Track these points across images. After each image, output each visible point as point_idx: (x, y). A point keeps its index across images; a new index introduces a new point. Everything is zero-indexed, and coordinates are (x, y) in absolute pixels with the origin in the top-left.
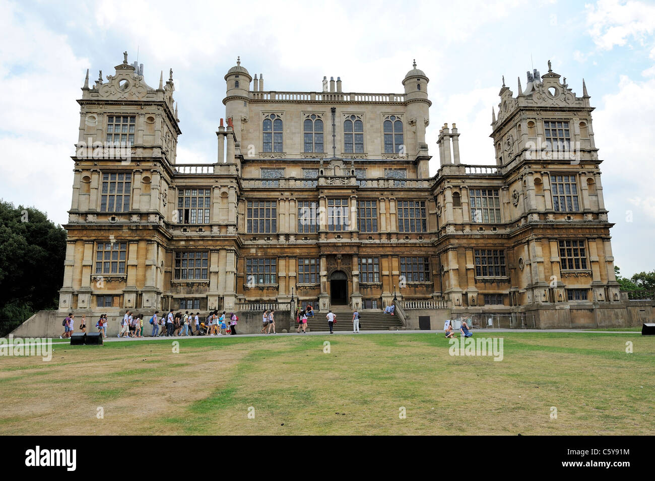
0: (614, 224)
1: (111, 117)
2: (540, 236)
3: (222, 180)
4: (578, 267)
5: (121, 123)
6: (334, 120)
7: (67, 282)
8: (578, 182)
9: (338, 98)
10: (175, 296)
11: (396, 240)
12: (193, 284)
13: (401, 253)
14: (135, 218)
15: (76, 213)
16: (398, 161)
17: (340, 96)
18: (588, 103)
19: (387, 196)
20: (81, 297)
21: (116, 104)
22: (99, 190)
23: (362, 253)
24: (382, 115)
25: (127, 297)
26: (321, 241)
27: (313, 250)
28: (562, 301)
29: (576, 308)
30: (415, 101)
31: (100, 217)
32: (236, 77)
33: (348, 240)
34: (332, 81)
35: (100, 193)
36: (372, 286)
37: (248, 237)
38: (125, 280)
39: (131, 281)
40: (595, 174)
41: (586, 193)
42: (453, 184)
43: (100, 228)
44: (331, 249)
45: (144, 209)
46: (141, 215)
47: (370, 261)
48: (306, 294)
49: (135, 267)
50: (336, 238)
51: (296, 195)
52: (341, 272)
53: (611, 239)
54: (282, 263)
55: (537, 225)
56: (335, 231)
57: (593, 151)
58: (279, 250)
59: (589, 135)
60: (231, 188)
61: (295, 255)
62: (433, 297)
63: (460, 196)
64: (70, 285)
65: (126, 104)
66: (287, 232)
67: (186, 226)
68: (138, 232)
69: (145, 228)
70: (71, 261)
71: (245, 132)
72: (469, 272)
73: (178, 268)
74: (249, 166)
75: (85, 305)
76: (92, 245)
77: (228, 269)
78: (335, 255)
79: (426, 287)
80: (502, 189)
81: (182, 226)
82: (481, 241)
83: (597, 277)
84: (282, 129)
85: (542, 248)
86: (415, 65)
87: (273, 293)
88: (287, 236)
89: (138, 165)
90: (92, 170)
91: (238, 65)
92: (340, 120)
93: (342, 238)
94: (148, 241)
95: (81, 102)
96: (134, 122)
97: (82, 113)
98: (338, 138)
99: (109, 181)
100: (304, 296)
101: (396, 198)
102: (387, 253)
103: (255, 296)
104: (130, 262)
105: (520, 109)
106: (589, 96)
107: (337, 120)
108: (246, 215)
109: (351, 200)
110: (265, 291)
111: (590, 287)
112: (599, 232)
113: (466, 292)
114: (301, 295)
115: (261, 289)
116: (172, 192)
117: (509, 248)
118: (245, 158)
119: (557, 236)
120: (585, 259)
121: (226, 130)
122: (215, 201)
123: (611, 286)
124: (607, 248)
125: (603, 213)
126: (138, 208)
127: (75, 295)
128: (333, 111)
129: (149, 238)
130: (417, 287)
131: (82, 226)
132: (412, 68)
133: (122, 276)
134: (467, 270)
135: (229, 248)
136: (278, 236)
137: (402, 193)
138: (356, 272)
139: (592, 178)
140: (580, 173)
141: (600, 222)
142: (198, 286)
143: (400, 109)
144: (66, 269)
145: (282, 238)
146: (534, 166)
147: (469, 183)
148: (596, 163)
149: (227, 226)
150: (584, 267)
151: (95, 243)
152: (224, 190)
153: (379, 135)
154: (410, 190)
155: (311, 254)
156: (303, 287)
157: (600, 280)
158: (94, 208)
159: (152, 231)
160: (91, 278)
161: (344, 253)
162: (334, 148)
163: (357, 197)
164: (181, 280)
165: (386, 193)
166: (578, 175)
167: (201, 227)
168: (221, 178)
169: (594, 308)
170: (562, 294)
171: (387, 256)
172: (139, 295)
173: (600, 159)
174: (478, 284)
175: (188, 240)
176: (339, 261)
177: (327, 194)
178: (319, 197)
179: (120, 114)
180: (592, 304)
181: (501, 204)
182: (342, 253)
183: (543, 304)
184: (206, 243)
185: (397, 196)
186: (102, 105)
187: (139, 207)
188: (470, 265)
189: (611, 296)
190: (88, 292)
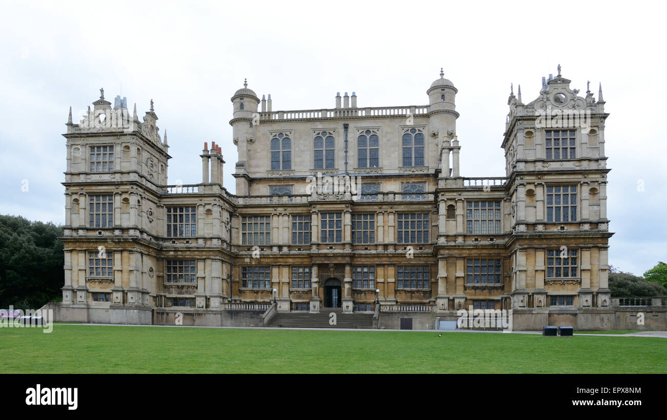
0: (613, 234)
1: (92, 148)
2: (526, 246)
3: (205, 199)
4: (566, 275)
5: (102, 152)
6: (346, 136)
7: (67, 282)
8: (579, 192)
9: (352, 114)
10: (168, 296)
11: (394, 251)
12: (183, 287)
13: (398, 263)
14: (117, 232)
15: (70, 229)
16: (416, 175)
17: (354, 111)
18: (603, 109)
19: (385, 210)
20: (79, 294)
21: (94, 136)
22: (87, 210)
23: (357, 263)
24: (401, 129)
25: (115, 295)
26: (312, 252)
27: (306, 260)
28: (541, 307)
29: (557, 312)
30: (438, 112)
31: (89, 232)
32: (241, 99)
33: (341, 251)
34: (346, 97)
35: (88, 212)
36: (366, 292)
37: (242, 248)
38: (113, 281)
39: (118, 283)
40: (600, 184)
41: (585, 204)
42: (448, 197)
43: (88, 240)
44: (323, 259)
45: (125, 225)
46: (123, 230)
47: (366, 270)
48: (299, 297)
49: (120, 272)
50: (328, 249)
51: (289, 210)
52: (335, 279)
53: (609, 249)
54: (275, 271)
55: (522, 236)
56: (328, 242)
57: (601, 159)
58: (272, 260)
59: (599, 143)
60: (215, 206)
61: (288, 264)
62: (429, 302)
63: (455, 208)
64: (70, 284)
65: (104, 136)
66: (281, 243)
67: (175, 239)
68: (121, 244)
69: (126, 241)
70: (69, 266)
71: (252, 152)
72: (458, 280)
73: (170, 273)
74: (257, 184)
75: (83, 299)
76: (84, 254)
77: (214, 275)
78: (328, 264)
79: (423, 293)
80: (505, 201)
81: (171, 239)
82: (474, 251)
83: (586, 284)
84: (290, 147)
85: (526, 258)
86: (442, 74)
87: (267, 296)
88: (280, 247)
89: (118, 188)
90: (79, 194)
91: (246, 87)
92: (353, 135)
93: (334, 249)
94: (130, 251)
95: (66, 136)
96: (113, 150)
97: (67, 146)
98: (350, 153)
99: (95, 202)
100: (297, 299)
101: (396, 211)
102: (383, 263)
103: (250, 298)
104: (115, 268)
105: (517, 119)
106: (605, 101)
107: (350, 135)
108: (241, 229)
109: (344, 214)
110: (259, 294)
111: (577, 294)
112: (596, 241)
113: (453, 298)
114: (294, 298)
115: (255, 293)
116: (161, 209)
117: (505, 257)
118: (252, 176)
119: (546, 246)
120: (576, 267)
121: (210, 153)
122: (199, 217)
123: (601, 293)
124: (602, 257)
125: (603, 223)
126: (119, 224)
127: (74, 291)
128: (346, 127)
129: (130, 249)
130: (414, 293)
131: (74, 239)
132: (439, 77)
133: (110, 279)
134: (457, 278)
135: (214, 258)
136: (271, 247)
137: (403, 206)
138: (347, 279)
139: (597, 187)
140: (581, 183)
141: (599, 232)
142: (187, 288)
143: (423, 121)
144: (66, 272)
145: (275, 250)
146: (527, 178)
147: (465, 195)
148: (603, 172)
149: (211, 238)
150: (574, 275)
151: (87, 252)
152: (208, 207)
153: (397, 149)
154: (412, 203)
155: (304, 263)
156: (297, 291)
157: (589, 287)
158: (83, 224)
159: (133, 243)
160: (86, 280)
161: (336, 262)
162: (346, 163)
163: (351, 211)
164: (172, 283)
165: (384, 207)
166: (579, 185)
167: (187, 240)
168: (205, 197)
169: (578, 312)
170: (542, 300)
171: (384, 265)
172: (125, 293)
173: (608, 168)
174: (468, 291)
175: (176, 250)
176: (332, 269)
177: (320, 209)
178: (311, 212)
179: (99, 145)
180: (576, 309)
181: (502, 215)
182: (334, 262)
183: (520, 308)
184: (192, 254)
185: (397, 210)
186: (84, 137)
187: (121, 223)
188: (460, 273)
189: (600, 302)
190: (84, 290)
